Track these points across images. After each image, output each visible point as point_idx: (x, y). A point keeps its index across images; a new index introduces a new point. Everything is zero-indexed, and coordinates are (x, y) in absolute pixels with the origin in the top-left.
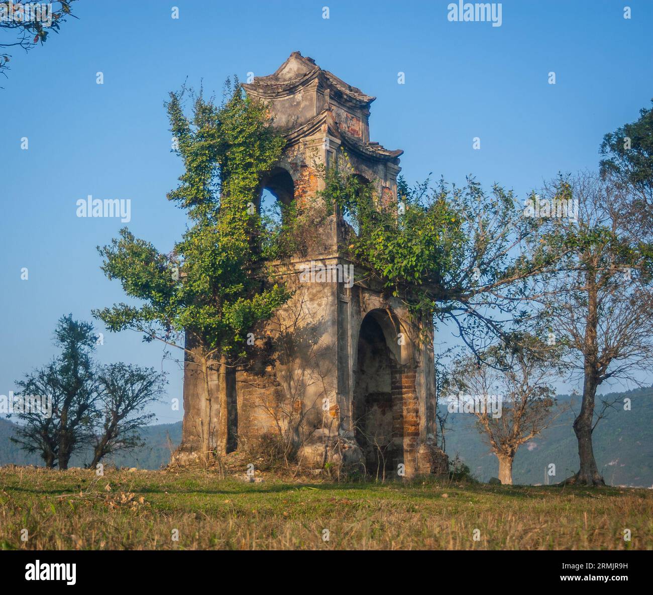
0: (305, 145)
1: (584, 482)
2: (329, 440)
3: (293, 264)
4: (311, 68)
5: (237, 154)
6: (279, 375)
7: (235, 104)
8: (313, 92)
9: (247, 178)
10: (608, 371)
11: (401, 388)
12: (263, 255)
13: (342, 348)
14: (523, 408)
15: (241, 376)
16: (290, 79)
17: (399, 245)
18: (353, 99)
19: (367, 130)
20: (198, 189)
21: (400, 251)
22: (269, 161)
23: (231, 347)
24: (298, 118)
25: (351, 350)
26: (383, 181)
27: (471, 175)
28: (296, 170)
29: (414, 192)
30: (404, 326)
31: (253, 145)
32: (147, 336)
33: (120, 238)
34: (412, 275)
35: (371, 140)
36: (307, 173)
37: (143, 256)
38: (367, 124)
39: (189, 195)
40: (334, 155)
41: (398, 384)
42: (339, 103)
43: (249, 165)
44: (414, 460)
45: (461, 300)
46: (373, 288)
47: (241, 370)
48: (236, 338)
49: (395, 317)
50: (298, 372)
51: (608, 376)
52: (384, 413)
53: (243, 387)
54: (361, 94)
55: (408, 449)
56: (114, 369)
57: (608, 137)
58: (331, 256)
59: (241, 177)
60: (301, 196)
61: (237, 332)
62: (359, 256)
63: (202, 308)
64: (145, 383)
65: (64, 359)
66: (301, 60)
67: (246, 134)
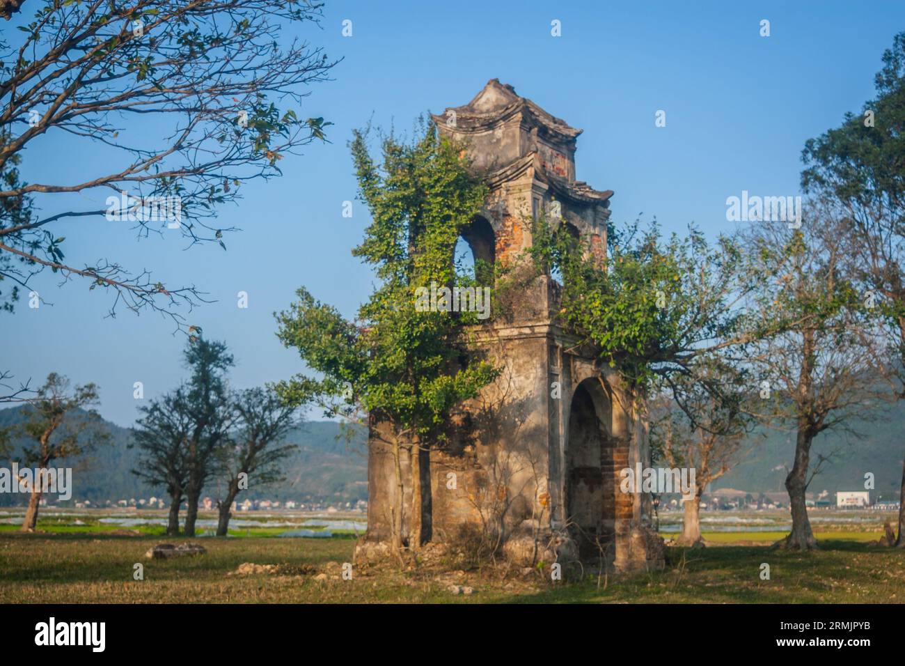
0: (508, 190)
1: (797, 546)
2: (539, 533)
3: (496, 331)
4: (511, 99)
5: (435, 204)
6: (480, 455)
7: (429, 145)
8: (516, 129)
9: (445, 233)
10: (825, 422)
11: (612, 463)
12: (463, 320)
13: (553, 426)
14: (712, 441)
15: (436, 456)
16: (488, 111)
17: (619, 311)
18: (559, 134)
19: (573, 167)
20: (389, 244)
21: (619, 318)
22: (469, 212)
23: (428, 429)
24: (498, 158)
25: (562, 430)
26: (592, 227)
27: (693, 223)
28: (497, 219)
29: (622, 234)
30: (617, 396)
31: (452, 194)
32: (329, 411)
33: (298, 300)
34: (635, 346)
35: (579, 179)
36: (511, 223)
37: (330, 327)
38: (573, 161)
39: (379, 251)
40: (540, 202)
41: (608, 459)
42: (545, 140)
43: (448, 217)
44: (627, 546)
45: (675, 361)
46: (585, 354)
47: (435, 450)
48: (435, 419)
49: (608, 387)
50: (502, 455)
51: (825, 427)
52: (591, 490)
53: (437, 470)
54: (567, 127)
55: (621, 533)
56: (249, 394)
57: (809, 144)
58: (541, 324)
59: (438, 231)
60: (504, 250)
61: (436, 412)
62: (573, 320)
63: (396, 385)
64: (285, 411)
65: (194, 382)
66: (500, 88)
67: (444, 182)
